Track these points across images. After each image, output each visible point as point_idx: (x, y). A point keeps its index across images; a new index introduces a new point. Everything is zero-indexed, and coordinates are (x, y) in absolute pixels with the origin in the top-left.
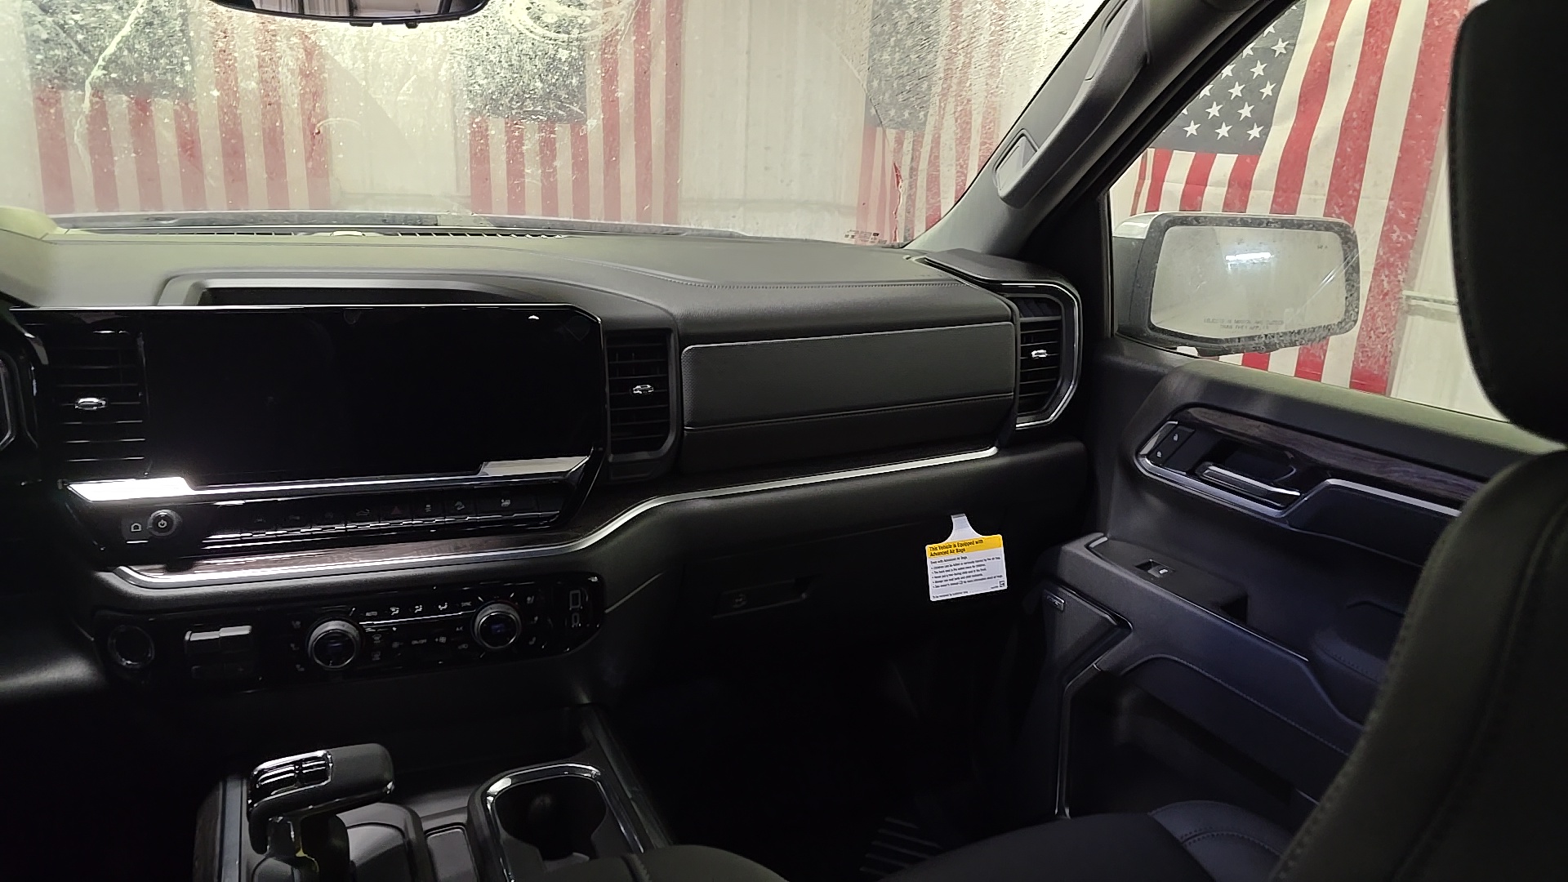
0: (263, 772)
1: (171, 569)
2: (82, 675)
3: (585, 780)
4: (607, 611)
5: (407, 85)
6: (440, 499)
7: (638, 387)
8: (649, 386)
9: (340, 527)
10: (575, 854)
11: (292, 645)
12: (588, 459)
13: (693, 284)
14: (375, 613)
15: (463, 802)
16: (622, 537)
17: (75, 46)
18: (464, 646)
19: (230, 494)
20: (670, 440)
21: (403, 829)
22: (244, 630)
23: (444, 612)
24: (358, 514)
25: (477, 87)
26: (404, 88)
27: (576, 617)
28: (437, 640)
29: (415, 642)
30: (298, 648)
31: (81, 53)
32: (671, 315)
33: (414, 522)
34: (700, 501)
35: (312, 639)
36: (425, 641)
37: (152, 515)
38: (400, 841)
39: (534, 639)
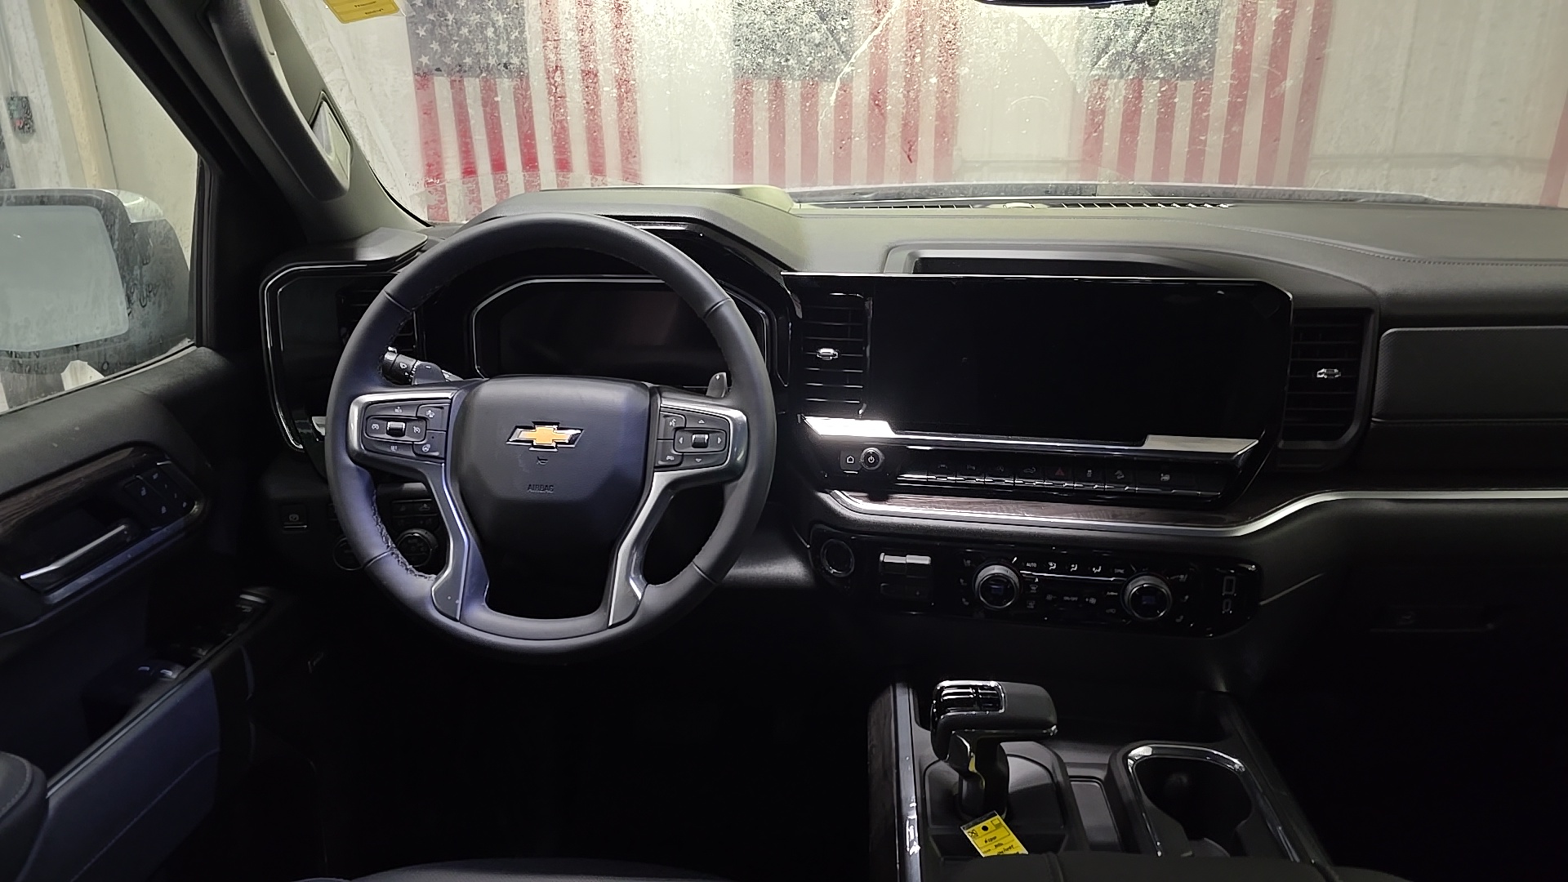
0: (943, 688)
1: (873, 498)
2: (797, 574)
3: (1228, 771)
4: (1262, 603)
5: (1103, 59)
6: (1103, 467)
7: (1322, 371)
8: (1336, 371)
9: (1008, 481)
10: (1206, 839)
11: (962, 581)
12: (1257, 442)
13: (1396, 258)
14: (1035, 565)
15: (1104, 759)
16: (1286, 528)
17: (837, 48)
18: (1111, 611)
19: (924, 440)
20: (1353, 430)
21: (1050, 768)
22: (925, 560)
23: (1098, 574)
24: (1025, 471)
25: (1172, 56)
26: (1100, 63)
27: (1227, 604)
28: (1087, 600)
29: (1066, 598)
30: (966, 584)
31: (840, 53)
32: (1374, 293)
33: (1075, 485)
34: (1380, 500)
35: (979, 579)
36: (1076, 599)
37: (865, 451)
38: (1048, 780)
39: (1182, 617)
